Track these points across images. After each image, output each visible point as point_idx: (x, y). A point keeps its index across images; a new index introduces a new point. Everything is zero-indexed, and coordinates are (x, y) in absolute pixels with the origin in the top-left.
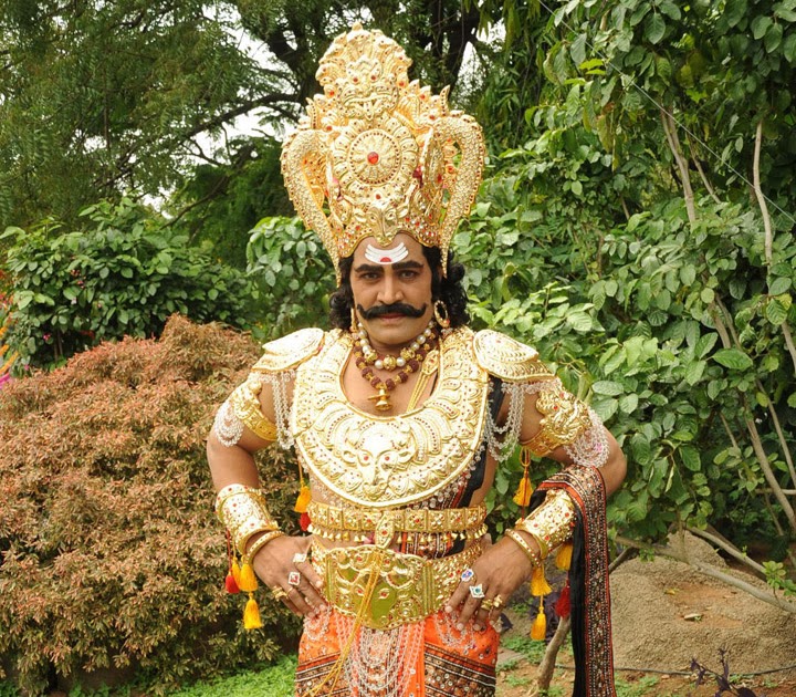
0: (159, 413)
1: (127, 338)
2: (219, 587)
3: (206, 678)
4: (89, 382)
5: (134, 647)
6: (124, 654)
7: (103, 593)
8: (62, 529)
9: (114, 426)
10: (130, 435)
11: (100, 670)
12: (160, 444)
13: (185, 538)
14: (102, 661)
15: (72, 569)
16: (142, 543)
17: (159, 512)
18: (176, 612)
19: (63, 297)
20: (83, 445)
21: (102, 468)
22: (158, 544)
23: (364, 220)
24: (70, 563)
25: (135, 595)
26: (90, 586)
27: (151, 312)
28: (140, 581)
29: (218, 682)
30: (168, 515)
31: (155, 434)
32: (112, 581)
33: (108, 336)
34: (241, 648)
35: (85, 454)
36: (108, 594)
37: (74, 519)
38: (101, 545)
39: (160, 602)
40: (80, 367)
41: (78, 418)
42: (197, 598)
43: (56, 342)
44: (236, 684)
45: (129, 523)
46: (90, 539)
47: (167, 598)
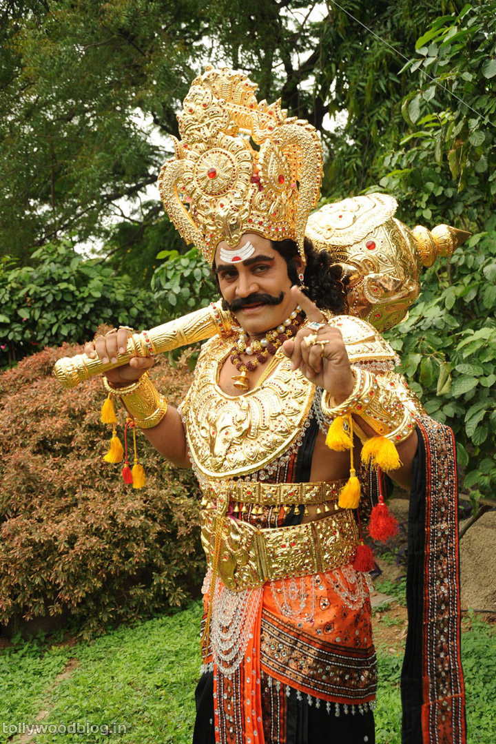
0: (90, 402)
1: (65, 344)
2: (138, 544)
3: (128, 622)
4: (35, 379)
5: (66, 598)
6: (57, 605)
7: (41, 551)
8: (9, 498)
9: (54, 414)
10: (67, 420)
11: (37, 619)
12: (91, 427)
13: (110, 503)
14: (39, 610)
15: (16, 532)
16: (75, 509)
17: (88, 483)
18: (102, 567)
19: (16, 315)
20: (29, 429)
21: (44, 447)
22: (88, 509)
23: (214, 228)
24: (14, 527)
25: (67, 553)
26: (31, 545)
27: (85, 326)
28: (72, 540)
29: (137, 626)
30: (97, 484)
31: (87, 419)
32: (49, 541)
33: (50, 344)
34: (157, 595)
35: (30, 437)
36: (45, 552)
37: (18, 490)
38: (41, 511)
39: (88, 559)
40: (28, 368)
41: (25, 408)
42: (120, 555)
43: (10, 350)
44: (153, 627)
45: (65, 492)
46: (32, 506)
47: (95, 554)
